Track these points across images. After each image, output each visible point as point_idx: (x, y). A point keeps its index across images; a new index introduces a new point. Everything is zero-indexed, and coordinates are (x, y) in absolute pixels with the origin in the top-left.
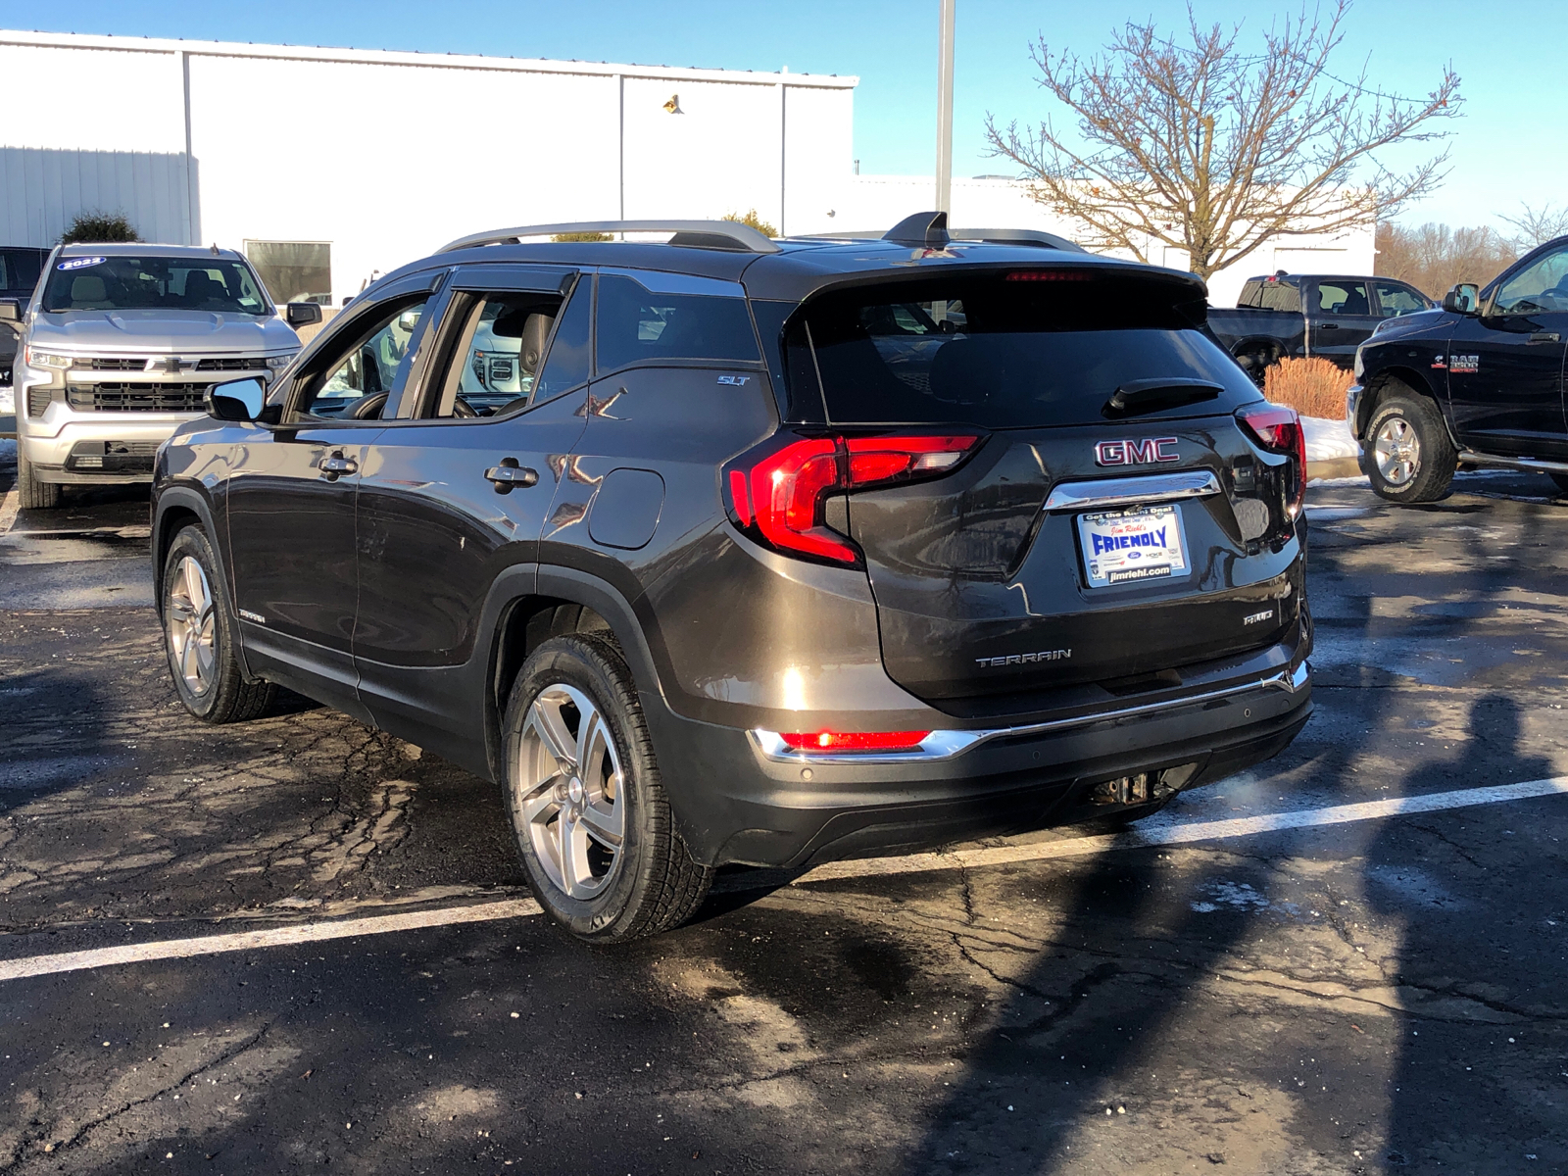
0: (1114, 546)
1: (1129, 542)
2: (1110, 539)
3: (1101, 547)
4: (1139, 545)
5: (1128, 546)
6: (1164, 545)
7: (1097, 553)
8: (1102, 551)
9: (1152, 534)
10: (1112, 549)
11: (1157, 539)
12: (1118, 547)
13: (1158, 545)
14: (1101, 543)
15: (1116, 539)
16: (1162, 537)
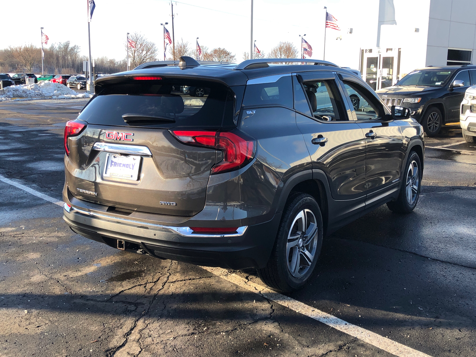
0: (117, 165)
1: (122, 165)
2: (116, 163)
3: (113, 165)
4: (125, 167)
5: (121, 166)
6: (133, 169)
7: (111, 166)
8: (113, 166)
9: (130, 164)
10: (116, 166)
11: (131, 167)
12: (118, 166)
13: (131, 168)
14: (113, 164)
15: (118, 163)
16: (133, 166)
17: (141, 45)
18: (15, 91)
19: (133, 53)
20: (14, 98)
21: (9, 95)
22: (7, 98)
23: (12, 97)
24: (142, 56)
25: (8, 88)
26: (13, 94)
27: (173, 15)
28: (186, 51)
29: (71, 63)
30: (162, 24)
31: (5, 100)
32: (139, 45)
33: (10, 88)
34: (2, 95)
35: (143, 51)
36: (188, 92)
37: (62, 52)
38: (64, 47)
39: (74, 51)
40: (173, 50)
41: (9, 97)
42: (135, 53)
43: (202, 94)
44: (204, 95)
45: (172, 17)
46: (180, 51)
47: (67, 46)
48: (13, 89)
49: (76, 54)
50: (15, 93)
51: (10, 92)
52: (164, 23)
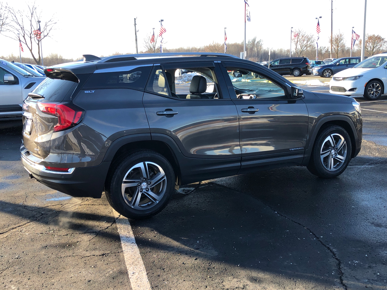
17: (302, 36)
18: (189, 77)
19: (296, 43)
20: (188, 82)
21: (185, 80)
22: (183, 82)
23: (187, 81)
24: (303, 45)
25: (185, 75)
26: (188, 79)
27: (332, 10)
28: (342, 39)
29: (256, 53)
30: (316, 18)
31: (181, 84)
32: (301, 37)
33: (186, 75)
34: (180, 80)
35: (304, 41)
36: (317, 73)
37: (251, 45)
38: (252, 41)
39: (259, 44)
40: (331, 39)
41: (184, 81)
42: (297, 43)
43: (329, 75)
44: (331, 75)
45: (331, 11)
46: (337, 39)
47: (254, 40)
48: (189, 75)
49: (261, 46)
50: (189, 78)
51: (186, 78)
52: (318, 18)
